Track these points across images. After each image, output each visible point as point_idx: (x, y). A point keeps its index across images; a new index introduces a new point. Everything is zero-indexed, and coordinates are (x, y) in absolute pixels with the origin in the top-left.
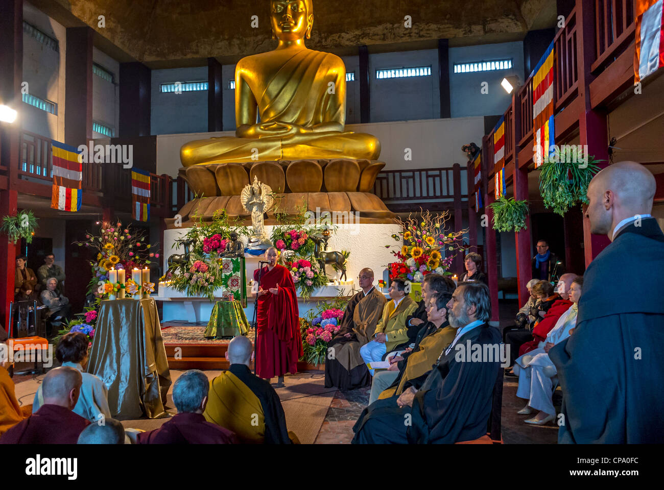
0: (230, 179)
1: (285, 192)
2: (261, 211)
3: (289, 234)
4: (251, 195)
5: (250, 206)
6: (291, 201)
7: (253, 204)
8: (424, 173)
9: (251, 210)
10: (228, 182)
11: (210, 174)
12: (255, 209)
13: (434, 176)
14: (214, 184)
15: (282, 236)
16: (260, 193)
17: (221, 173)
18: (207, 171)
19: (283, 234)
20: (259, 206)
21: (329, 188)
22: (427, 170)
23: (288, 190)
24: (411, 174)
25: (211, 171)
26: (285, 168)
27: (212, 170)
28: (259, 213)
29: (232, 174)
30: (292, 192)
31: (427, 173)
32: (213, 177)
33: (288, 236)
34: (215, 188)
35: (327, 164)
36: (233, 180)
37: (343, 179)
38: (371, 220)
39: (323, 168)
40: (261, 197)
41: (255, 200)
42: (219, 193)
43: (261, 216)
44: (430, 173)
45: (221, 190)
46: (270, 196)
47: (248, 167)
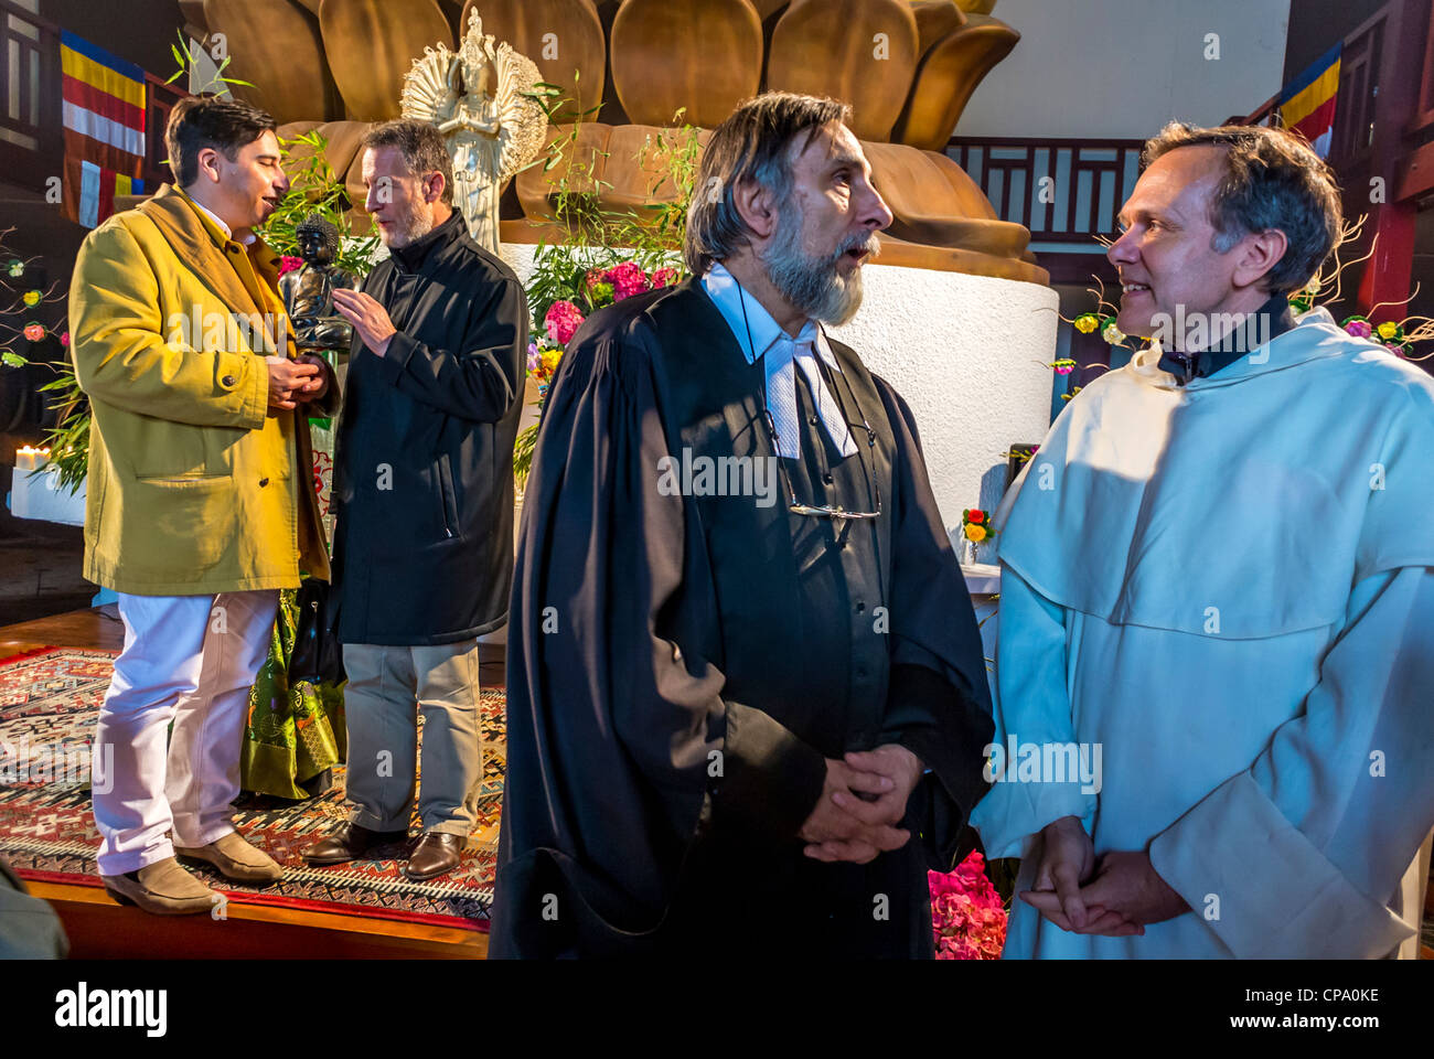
0: (380, 47)
1: (598, 121)
2: (492, 173)
3: (608, 278)
4: (450, 94)
6: (624, 153)
7: (457, 134)
8: (1064, 155)
10: (372, 56)
11: (300, 23)
12: (463, 156)
13: (1097, 168)
15: (575, 287)
16: (491, 90)
17: (344, 18)
18: (287, 4)
19: (579, 279)
20: (483, 147)
22: (1076, 145)
23: (613, 114)
24: (1021, 154)
25: (304, 7)
26: (609, 9)
28: (479, 179)
29: (386, 24)
30: (630, 123)
31: (1075, 155)
32: (310, 38)
33: (600, 285)
34: (319, 87)
35: (787, 6)
36: (390, 53)
38: (955, 256)
39: (769, 23)
40: (494, 106)
41: (463, 117)
42: (333, 109)
43: (489, 193)
44: (1086, 155)
45: (344, 97)
46: (534, 105)
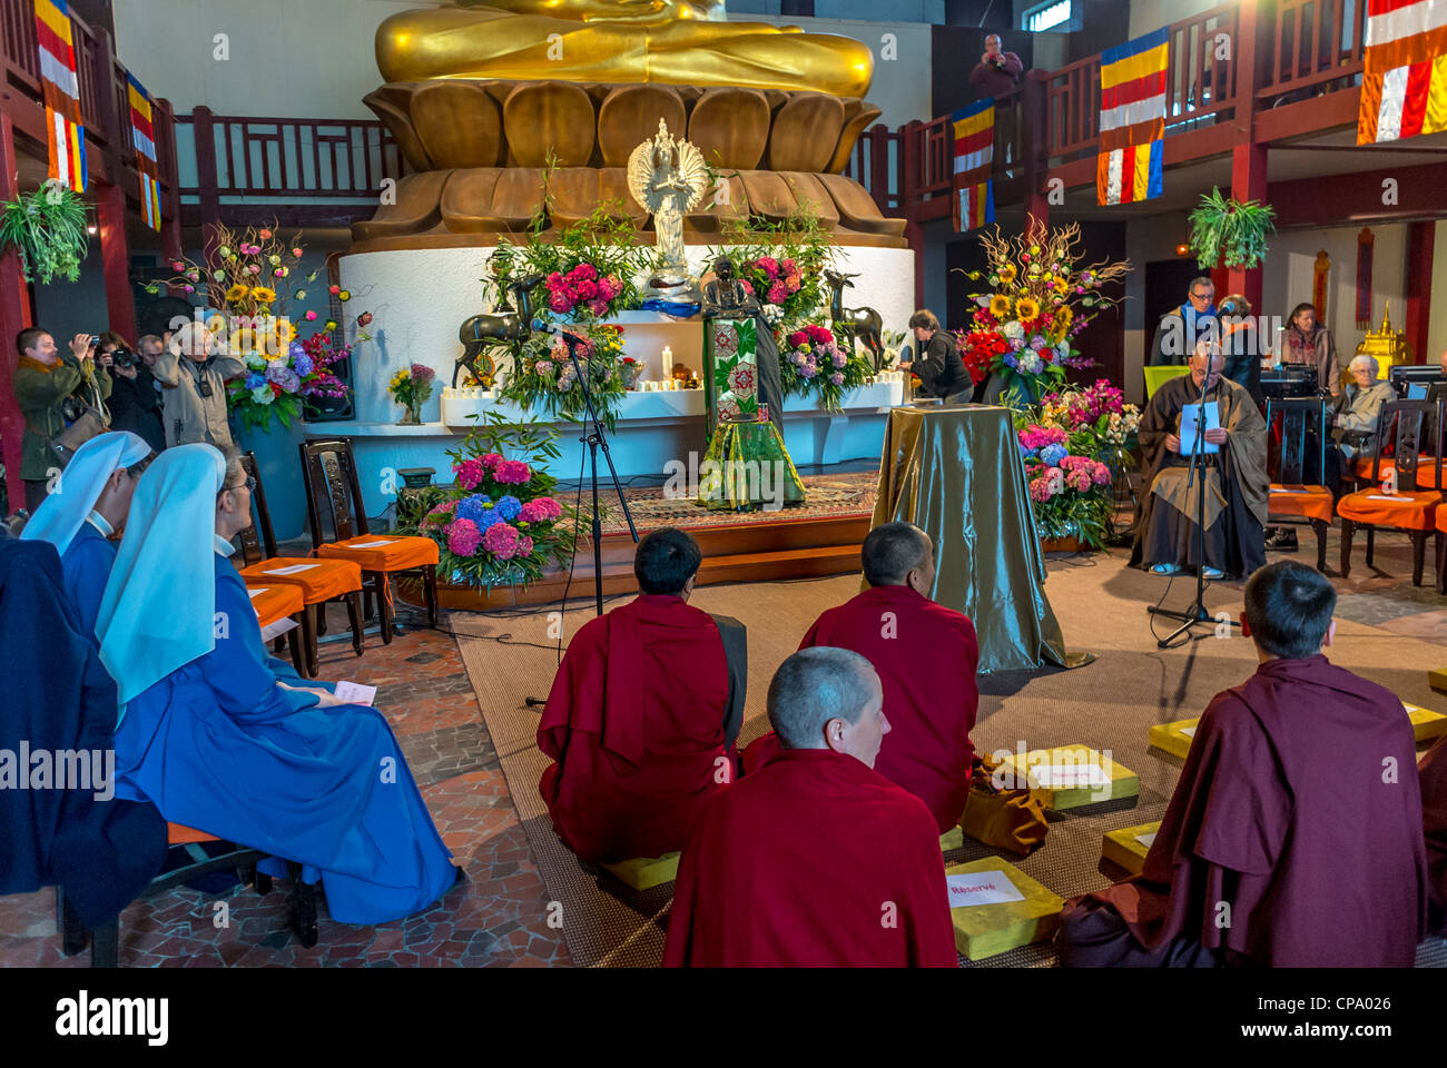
0: (547, 124)
4: (655, 167)
5: (655, 195)
7: (666, 190)
9: (657, 205)
10: (540, 127)
11: (491, 107)
12: (667, 202)
14: (496, 134)
17: (525, 106)
18: (486, 96)
21: (776, 160)
25: (493, 97)
26: (690, 104)
27: (498, 95)
29: (553, 110)
32: (496, 115)
34: (496, 146)
35: (785, 103)
36: (553, 127)
37: (809, 143)
39: (775, 112)
41: (670, 182)
42: (503, 160)
45: (512, 150)
47: (598, 95)
